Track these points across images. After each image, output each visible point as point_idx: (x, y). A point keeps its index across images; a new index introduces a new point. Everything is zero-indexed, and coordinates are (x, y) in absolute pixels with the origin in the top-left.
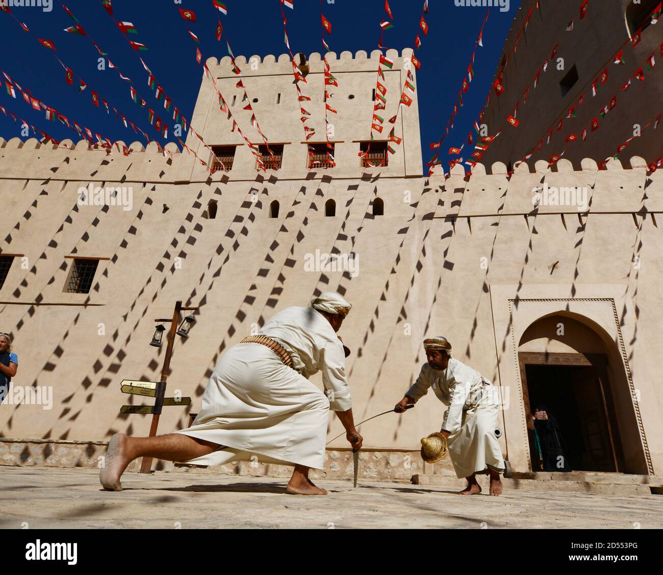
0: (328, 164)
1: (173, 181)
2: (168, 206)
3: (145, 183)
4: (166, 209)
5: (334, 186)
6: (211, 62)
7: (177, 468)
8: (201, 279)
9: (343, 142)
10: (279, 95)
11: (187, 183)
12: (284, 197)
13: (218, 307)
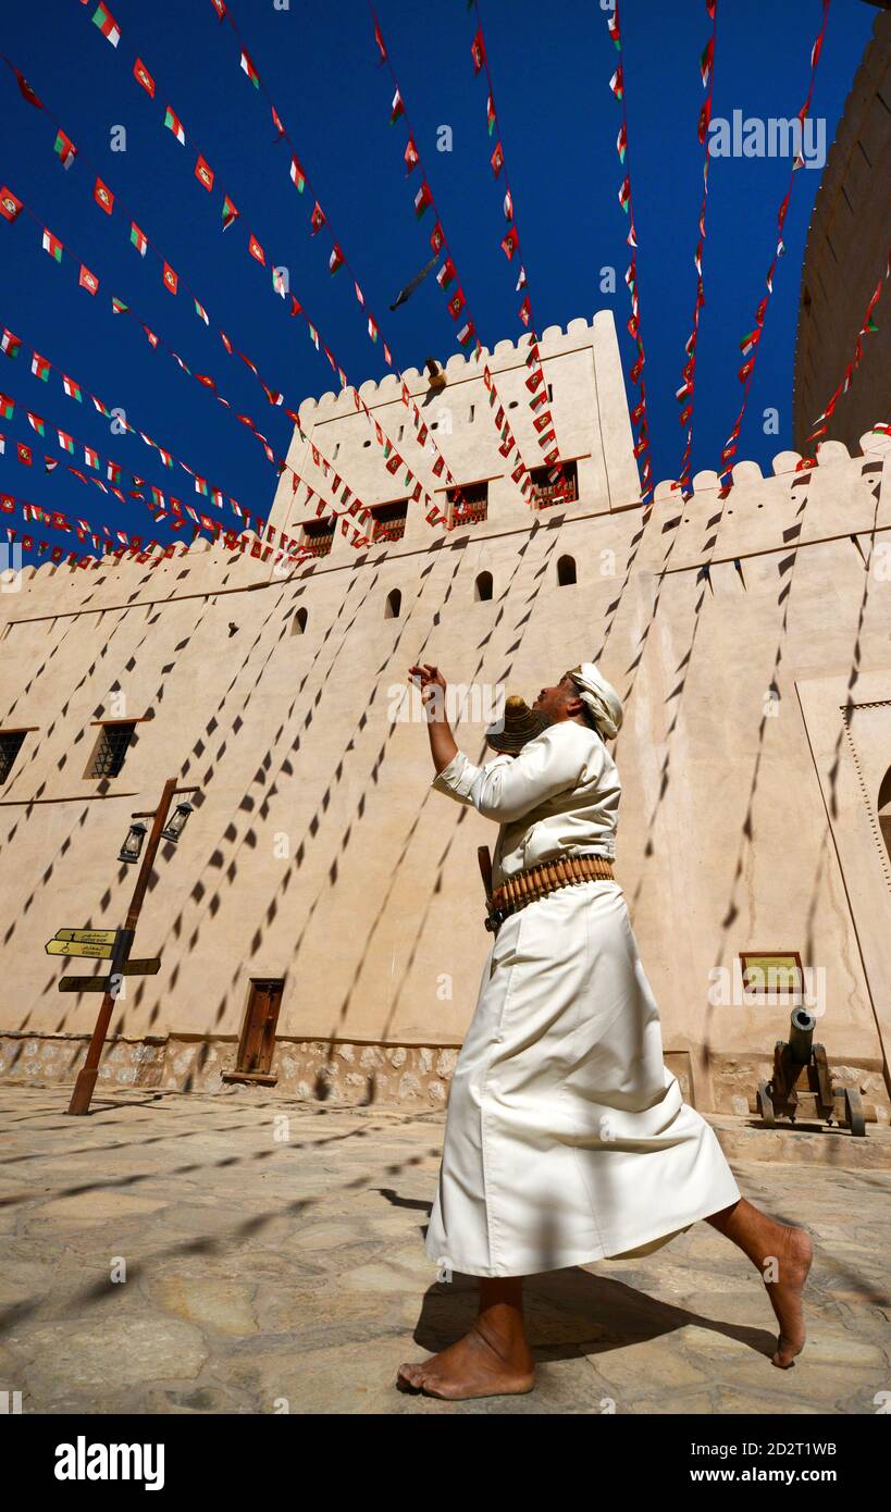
0: (480, 515)
1: (247, 586)
2: (237, 625)
3: (207, 596)
4: (234, 630)
5: (489, 550)
6: (307, 405)
7: (226, 1085)
8: (278, 736)
9: (502, 476)
10: (402, 428)
11: (265, 585)
12: (409, 581)
13: (304, 779)
